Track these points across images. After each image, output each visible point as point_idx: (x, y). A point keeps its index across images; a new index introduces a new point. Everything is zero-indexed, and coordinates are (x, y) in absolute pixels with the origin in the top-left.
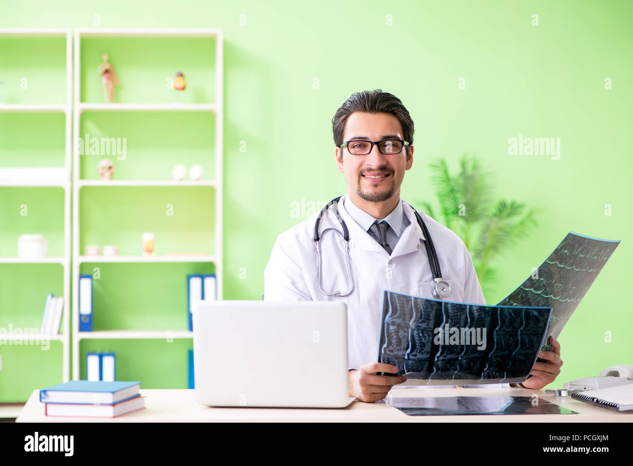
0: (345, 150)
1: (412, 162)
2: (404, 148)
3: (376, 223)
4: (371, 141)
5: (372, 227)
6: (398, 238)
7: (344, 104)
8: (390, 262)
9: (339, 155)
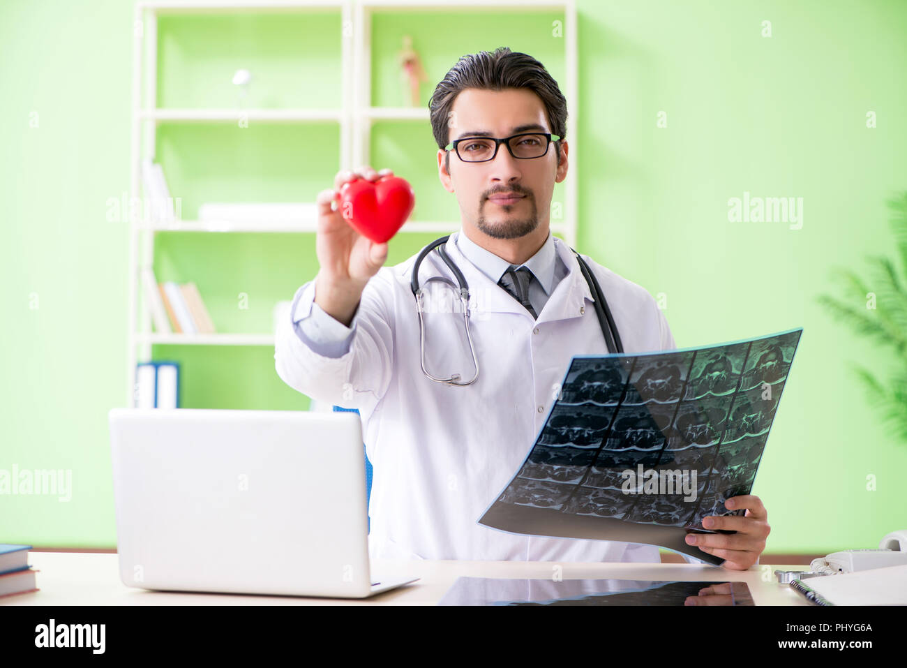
0: (453, 155)
1: (566, 169)
2: (552, 145)
3: (510, 271)
4: (495, 137)
5: (504, 278)
6: (548, 296)
7: (447, 75)
8: (536, 331)
9: (443, 162)
